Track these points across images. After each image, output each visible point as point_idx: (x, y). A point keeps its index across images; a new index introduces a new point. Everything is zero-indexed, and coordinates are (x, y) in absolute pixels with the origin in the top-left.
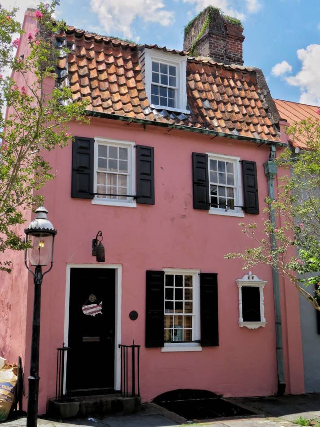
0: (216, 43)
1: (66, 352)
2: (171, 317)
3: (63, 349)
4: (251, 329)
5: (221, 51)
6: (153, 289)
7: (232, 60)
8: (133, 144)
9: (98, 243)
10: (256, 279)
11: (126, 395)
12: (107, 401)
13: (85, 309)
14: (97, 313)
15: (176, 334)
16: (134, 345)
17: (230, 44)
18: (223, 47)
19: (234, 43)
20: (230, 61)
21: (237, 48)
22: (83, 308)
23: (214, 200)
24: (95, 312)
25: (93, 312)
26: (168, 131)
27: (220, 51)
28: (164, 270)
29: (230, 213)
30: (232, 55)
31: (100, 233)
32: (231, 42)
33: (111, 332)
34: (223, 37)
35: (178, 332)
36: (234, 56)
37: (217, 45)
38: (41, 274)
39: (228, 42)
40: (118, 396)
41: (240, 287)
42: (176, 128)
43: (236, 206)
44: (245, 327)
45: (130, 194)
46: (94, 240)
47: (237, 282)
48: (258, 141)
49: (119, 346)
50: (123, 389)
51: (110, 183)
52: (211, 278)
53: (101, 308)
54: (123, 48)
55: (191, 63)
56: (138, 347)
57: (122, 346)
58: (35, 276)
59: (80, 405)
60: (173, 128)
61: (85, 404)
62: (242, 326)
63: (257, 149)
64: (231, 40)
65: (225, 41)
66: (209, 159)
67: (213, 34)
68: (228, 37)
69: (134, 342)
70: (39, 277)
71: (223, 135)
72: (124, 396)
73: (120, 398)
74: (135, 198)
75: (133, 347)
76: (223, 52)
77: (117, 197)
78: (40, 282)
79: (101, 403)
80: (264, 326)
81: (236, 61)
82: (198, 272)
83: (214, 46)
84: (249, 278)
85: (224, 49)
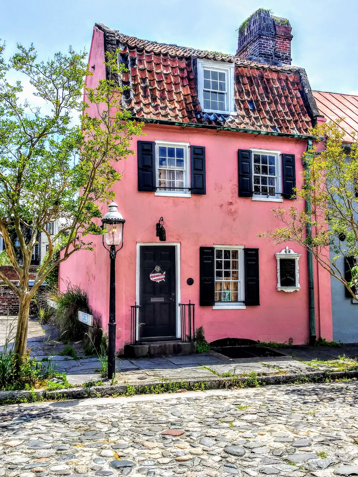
0: (266, 44)
1: (138, 310)
2: (221, 283)
3: (135, 307)
4: (288, 293)
5: (271, 51)
6: (205, 261)
7: (280, 59)
8: (188, 145)
9: (161, 226)
10: (292, 252)
11: (184, 341)
12: (169, 345)
13: (152, 277)
14: (161, 280)
15: (224, 297)
16: (190, 304)
17: (279, 44)
18: (273, 46)
19: (283, 42)
20: (278, 60)
21: (286, 47)
22: (150, 276)
23: (257, 188)
24: (160, 279)
25: (158, 279)
26: (217, 132)
27: (269, 50)
28: (214, 246)
29: (271, 199)
30: (281, 54)
31: (162, 218)
32: (280, 42)
33: (173, 294)
34: (272, 38)
35: (227, 295)
36: (283, 54)
37: (267, 45)
38: (115, 251)
39: (277, 42)
40: (178, 342)
41: (278, 259)
42: (223, 129)
43: (276, 193)
44: (282, 291)
45: (186, 187)
46: (157, 224)
47: (275, 255)
48: (296, 136)
49: (179, 304)
50: (182, 337)
51: (169, 177)
52: (254, 252)
53: (164, 277)
54: (178, 59)
55: (240, 67)
56: (194, 305)
57: (181, 304)
58: (110, 252)
59: (149, 348)
60: (221, 130)
61: (153, 346)
62: (279, 290)
63: (296, 143)
64: (280, 40)
65: (275, 41)
66: (253, 154)
67: (263, 36)
68: (277, 37)
69: (190, 301)
70: (114, 254)
71: (265, 133)
72: (183, 342)
73: (180, 343)
74: (190, 189)
75: (190, 305)
76: (273, 51)
77: (176, 189)
78: (114, 257)
79: (165, 346)
80: (298, 290)
81: (285, 59)
82: (243, 247)
83: (264, 47)
84: (286, 252)
85: (274, 48)
